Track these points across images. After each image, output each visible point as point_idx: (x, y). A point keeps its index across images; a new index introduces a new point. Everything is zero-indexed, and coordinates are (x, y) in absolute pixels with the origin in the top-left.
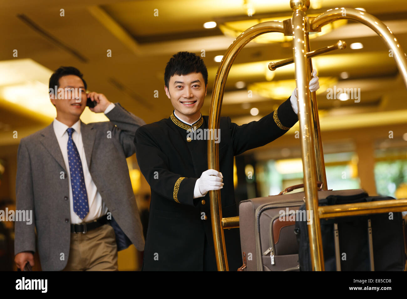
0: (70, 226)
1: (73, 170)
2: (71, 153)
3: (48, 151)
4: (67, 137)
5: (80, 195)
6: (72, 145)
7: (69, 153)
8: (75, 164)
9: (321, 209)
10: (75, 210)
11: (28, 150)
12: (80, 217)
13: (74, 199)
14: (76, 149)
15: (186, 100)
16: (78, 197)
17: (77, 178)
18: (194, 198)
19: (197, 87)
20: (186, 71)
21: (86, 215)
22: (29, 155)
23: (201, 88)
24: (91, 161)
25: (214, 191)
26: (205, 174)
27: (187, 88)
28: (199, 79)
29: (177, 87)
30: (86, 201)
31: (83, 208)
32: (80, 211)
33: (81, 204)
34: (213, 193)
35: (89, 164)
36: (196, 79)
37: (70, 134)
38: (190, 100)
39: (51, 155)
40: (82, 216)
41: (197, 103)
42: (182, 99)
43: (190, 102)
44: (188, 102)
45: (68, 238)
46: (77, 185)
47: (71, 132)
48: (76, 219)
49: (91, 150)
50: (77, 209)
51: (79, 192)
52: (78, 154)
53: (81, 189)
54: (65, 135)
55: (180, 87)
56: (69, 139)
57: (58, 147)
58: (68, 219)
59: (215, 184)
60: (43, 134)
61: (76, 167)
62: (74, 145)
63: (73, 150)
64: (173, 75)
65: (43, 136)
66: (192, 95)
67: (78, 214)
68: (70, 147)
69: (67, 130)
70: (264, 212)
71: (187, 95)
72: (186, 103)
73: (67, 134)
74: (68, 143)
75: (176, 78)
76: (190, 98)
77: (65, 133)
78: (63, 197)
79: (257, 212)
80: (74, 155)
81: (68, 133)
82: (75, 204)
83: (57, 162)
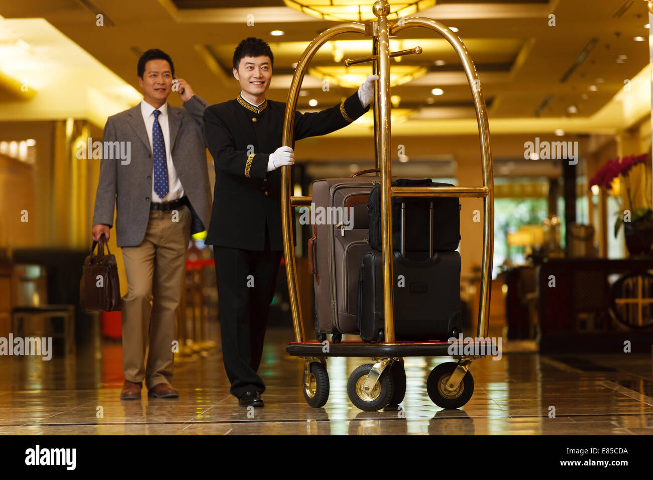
0: (150, 205)
1: (157, 151)
2: (156, 134)
3: (134, 130)
4: (153, 119)
5: (161, 176)
6: (157, 127)
7: (153, 134)
8: (159, 145)
9: (394, 189)
10: (156, 190)
11: (115, 129)
12: (160, 197)
13: (156, 179)
14: (161, 131)
15: (255, 80)
16: (160, 177)
17: (160, 159)
18: (267, 171)
19: (266, 69)
20: (255, 53)
21: (166, 195)
22: (116, 132)
23: (269, 70)
24: (175, 145)
25: (286, 166)
26: (279, 150)
27: (257, 69)
28: (267, 61)
29: (248, 68)
30: (167, 181)
31: (163, 188)
32: (160, 191)
33: (161, 184)
34: (284, 167)
35: (172, 147)
36: (265, 62)
37: (156, 116)
38: (259, 80)
39: (137, 135)
40: (161, 196)
41: (265, 84)
42: (252, 80)
43: (259, 82)
44: (258, 82)
45: (147, 216)
46: (159, 165)
47: (157, 114)
48: (156, 198)
49: (176, 134)
50: (157, 188)
51: (161, 173)
52: (162, 136)
53: (163, 170)
54: (152, 116)
55: (251, 67)
56: (155, 121)
57: (144, 127)
58: (149, 198)
59: (288, 160)
60: (130, 113)
61: (159, 148)
62: (160, 127)
63: (158, 131)
64: (244, 57)
65: (130, 115)
66: (261, 76)
67: (158, 194)
68: (155, 129)
69: (154, 112)
70: (338, 191)
71: (258, 75)
72: (255, 83)
73: (153, 115)
74: (154, 125)
75: (247, 60)
76: (260, 78)
77: (152, 114)
78: (146, 177)
79: (332, 191)
80: (158, 137)
81: (155, 115)
82: (156, 184)
83: (142, 142)
